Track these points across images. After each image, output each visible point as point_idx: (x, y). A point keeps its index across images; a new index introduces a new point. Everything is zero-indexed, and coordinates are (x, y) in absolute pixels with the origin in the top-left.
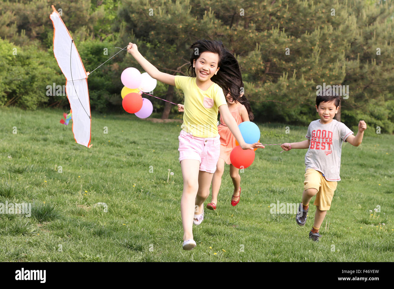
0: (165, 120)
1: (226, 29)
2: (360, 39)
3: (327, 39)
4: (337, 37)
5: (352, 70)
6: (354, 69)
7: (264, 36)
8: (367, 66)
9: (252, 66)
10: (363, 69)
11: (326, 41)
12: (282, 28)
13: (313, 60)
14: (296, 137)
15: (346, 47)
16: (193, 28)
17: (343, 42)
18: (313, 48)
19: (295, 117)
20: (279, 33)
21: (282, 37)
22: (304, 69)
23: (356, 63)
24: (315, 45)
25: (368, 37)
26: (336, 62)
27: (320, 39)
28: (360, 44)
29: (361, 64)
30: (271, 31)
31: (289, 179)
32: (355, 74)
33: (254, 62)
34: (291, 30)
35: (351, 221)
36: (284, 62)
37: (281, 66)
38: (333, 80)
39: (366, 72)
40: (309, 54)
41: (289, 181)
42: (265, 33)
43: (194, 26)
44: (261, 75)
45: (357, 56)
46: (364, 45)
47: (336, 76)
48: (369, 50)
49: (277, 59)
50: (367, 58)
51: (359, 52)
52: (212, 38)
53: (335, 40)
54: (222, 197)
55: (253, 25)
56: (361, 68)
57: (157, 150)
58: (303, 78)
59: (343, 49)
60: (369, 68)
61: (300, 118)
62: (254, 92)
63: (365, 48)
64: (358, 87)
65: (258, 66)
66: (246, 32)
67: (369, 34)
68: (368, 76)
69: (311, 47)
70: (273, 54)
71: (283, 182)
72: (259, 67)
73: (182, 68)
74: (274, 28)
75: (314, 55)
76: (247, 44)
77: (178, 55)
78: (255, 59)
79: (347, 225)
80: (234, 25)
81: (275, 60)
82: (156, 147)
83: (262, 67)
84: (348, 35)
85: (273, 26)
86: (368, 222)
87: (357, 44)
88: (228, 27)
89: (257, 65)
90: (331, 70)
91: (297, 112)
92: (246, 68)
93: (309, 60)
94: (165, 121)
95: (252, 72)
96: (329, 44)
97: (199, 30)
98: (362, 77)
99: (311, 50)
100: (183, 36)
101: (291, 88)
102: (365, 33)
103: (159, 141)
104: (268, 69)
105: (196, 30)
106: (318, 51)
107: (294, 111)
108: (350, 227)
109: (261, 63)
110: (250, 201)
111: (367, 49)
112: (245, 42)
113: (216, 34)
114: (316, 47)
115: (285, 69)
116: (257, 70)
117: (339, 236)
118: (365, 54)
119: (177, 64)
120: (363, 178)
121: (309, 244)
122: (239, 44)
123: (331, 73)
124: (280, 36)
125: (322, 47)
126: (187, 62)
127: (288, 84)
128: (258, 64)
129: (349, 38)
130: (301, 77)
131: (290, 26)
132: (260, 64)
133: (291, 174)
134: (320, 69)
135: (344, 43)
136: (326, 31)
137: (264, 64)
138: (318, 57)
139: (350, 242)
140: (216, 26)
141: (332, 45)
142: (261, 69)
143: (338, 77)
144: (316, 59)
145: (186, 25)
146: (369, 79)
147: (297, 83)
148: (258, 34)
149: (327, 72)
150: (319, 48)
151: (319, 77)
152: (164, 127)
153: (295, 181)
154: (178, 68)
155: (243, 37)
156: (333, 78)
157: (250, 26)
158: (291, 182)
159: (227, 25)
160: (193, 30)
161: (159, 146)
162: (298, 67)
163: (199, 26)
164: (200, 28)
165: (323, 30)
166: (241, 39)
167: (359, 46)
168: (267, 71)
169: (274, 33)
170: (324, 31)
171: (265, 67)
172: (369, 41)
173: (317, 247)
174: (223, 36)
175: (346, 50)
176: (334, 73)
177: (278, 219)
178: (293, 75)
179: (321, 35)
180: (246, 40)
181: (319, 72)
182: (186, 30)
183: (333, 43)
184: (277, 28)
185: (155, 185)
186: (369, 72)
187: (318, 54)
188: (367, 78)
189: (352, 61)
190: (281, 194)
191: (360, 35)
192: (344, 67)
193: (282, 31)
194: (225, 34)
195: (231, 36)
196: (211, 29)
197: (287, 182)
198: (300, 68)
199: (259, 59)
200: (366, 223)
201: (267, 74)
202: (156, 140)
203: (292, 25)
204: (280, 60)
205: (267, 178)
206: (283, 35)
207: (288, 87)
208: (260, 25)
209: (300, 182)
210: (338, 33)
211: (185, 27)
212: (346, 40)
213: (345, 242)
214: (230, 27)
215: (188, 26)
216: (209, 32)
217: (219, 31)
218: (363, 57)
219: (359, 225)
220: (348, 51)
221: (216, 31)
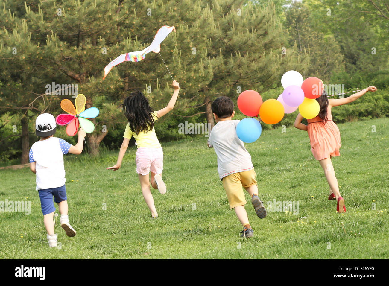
0: (26, 164)
1: (74, 50)
2: (219, 33)
3: (185, 39)
4: (196, 34)
5: (217, 68)
6: (218, 66)
7: (117, 49)
8: (231, 60)
9: (110, 84)
10: (228, 64)
11: (185, 41)
12: (134, 36)
13: (175, 64)
14: (173, 152)
15: (206, 43)
16: (37, 57)
17: (203, 38)
18: (172, 51)
19: (164, 133)
20: (133, 42)
21: (136, 46)
22: (167, 77)
23: (220, 59)
24: (174, 48)
25: (226, 29)
26: (200, 62)
27: (178, 40)
28: (220, 38)
29: (225, 59)
30: (123, 43)
31: (183, 196)
32: (221, 72)
33: (111, 79)
34: (144, 37)
35: (268, 223)
36: (144, 74)
37: (141, 78)
38: (201, 82)
39: (232, 67)
40: (169, 59)
41: (184, 198)
42: (117, 46)
43: (38, 54)
44: (121, 93)
45: (219, 51)
46: (224, 38)
47: (203, 77)
48: (230, 43)
49: (136, 72)
50: (229, 51)
51: (220, 47)
52: (59, 64)
53: (194, 38)
54: (120, 228)
55: (102, 40)
56: (226, 63)
57: (30, 196)
58: (168, 87)
59: (204, 46)
60: (234, 62)
61: (169, 132)
62: (118, 113)
63: (226, 41)
64: (227, 85)
65: (116, 84)
66: (96, 49)
67: (227, 24)
68: (235, 71)
69: (170, 50)
70: (130, 67)
71: (178, 201)
72: (118, 84)
73: (33, 103)
74: (126, 38)
75: (175, 59)
76: (100, 62)
77: (26, 89)
78: (112, 76)
79: (265, 228)
80: (81, 44)
81: (133, 73)
82: (28, 193)
83: (121, 84)
84: (207, 29)
85: (123, 36)
86: (285, 219)
87: (217, 39)
88: (75, 48)
89: (115, 82)
90: (196, 71)
91: (165, 127)
92: (103, 88)
93: (171, 65)
94: (27, 166)
95: (112, 91)
96: (189, 43)
97: (44, 57)
98: (229, 74)
99: (171, 54)
100: (29, 68)
101: (157, 100)
102: (222, 24)
103: (28, 187)
104: (127, 84)
105: (42, 58)
106: (179, 53)
107: (162, 127)
108: (269, 229)
109: (120, 79)
110: (152, 226)
111: (228, 42)
112: (97, 60)
113: (64, 58)
114: (175, 50)
115: (146, 81)
116: (116, 89)
117: (262, 240)
118: (227, 48)
119: (27, 100)
120: (260, 178)
121: (235, 254)
122: (91, 64)
123: (197, 75)
124: (133, 46)
125: (182, 48)
126: (38, 96)
127: (153, 97)
128: (117, 81)
129: (208, 33)
130: (166, 86)
131: (142, 32)
132: (119, 81)
133: (183, 190)
134: (184, 72)
135: (205, 39)
136: (182, 30)
137: (122, 80)
138: (179, 60)
139: (276, 243)
140: (62, 49)
141: (191, 43)
142: (120, 86)
143: (205, 78)
144: (178, 62)
145: (30, 55)
146: (237, 74)
147: (163, 93)
148: (110, 49)
149: (192, 74)
150: (179, 50)
151: (185, 82)
152: (27, 172)
153: (190, 196)
154: (30, 105)
155: (93, 56)
156: (201, 80)
157: (98, 41)
158: (186, 199)
159: (74, 45)
160: (37, 59)
161: (31, 192)
162: (161, 76)
163: (44, 53)
164: (45, 55)
165: (178, 30)
166: (92, 58)
167: (219, 40)
168: (127, 88)
169: (126, 44)
170: (180, 30)
171: (124, 83)
172: (229, 33)
173: (243, 255)
174: (71, 59)
175: (207, 46)
176: (200, 75)
177: (190, 237)
178: (156, 86)
179: (178, 35)
180: (97, 57)
181: (184, 76)
182: (30, 61)
183: (193, 42)
184: (129, 38)
185: (43, 231)
186: (235, 67)
187: (179, 57)
188: (234, 73)
189: (214, 58)
190: (182, 212)
191: (218, 28)
192: (210, 66)
193: (135, 40)
194: (73, 56)
195: (80, 57)
196: (57, 53)
197: (182, 199)
198: (163, 76)
199: (117, 75)
200: (284, 221)
201: (127, 90)
202: (25, 187)
203: (144, 31)
204: (139, 72)
205: (159, 199)
206: (137, 44)
207: (154, 99)
208: (109, 38)
209: (196, 196)
210: (196, 29)
211: (28, 57)
212: (206, 36)
213: (271, 244)
214: (78, 47)
215: (31, 56)
216: (56, 57)
217: (67, 53)
218: (226, 51)
219: (278, 225)
220: (210, 48)
221: (64, 55)
